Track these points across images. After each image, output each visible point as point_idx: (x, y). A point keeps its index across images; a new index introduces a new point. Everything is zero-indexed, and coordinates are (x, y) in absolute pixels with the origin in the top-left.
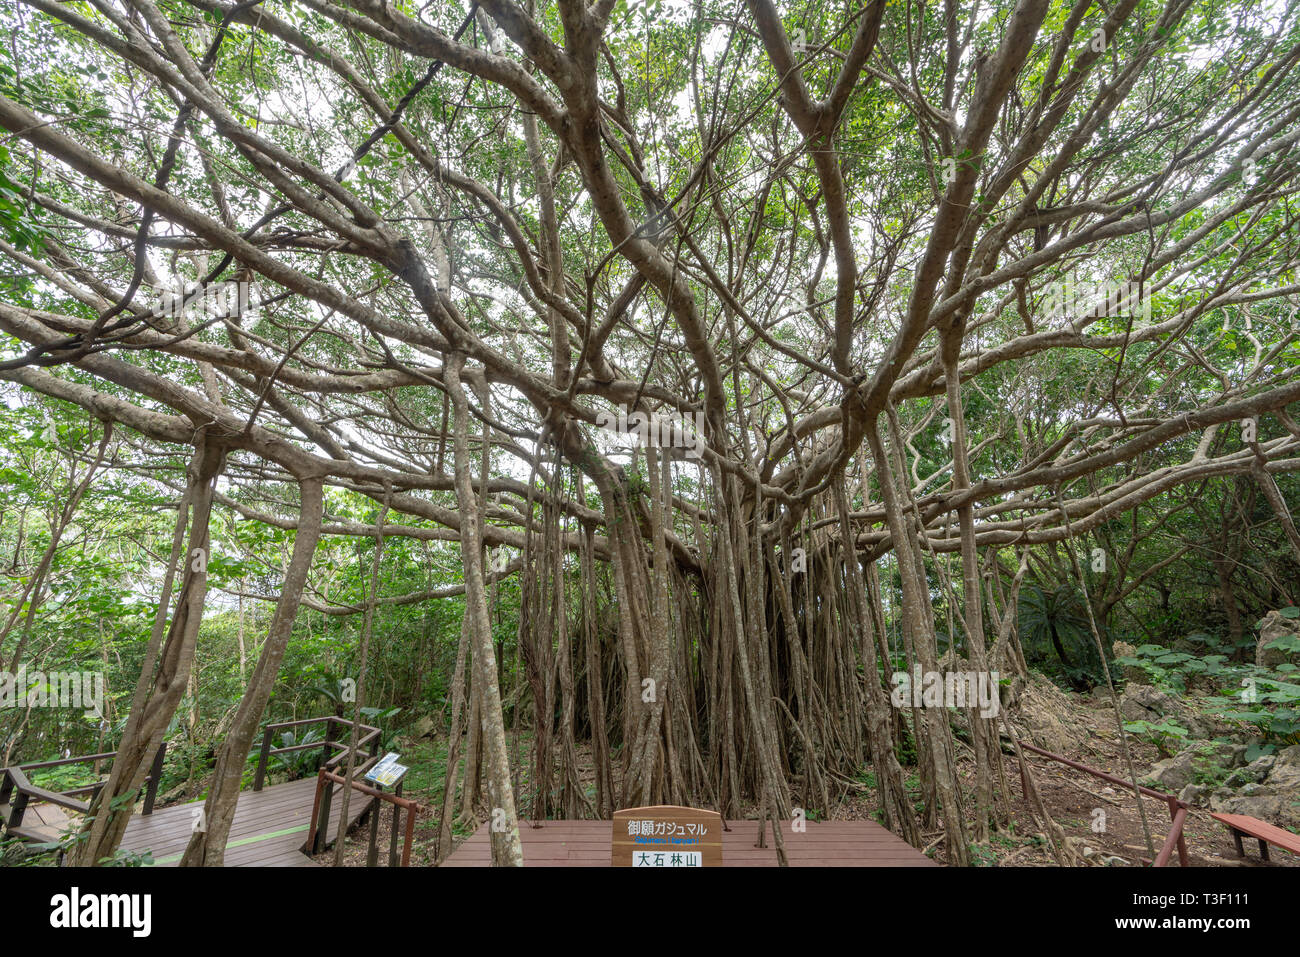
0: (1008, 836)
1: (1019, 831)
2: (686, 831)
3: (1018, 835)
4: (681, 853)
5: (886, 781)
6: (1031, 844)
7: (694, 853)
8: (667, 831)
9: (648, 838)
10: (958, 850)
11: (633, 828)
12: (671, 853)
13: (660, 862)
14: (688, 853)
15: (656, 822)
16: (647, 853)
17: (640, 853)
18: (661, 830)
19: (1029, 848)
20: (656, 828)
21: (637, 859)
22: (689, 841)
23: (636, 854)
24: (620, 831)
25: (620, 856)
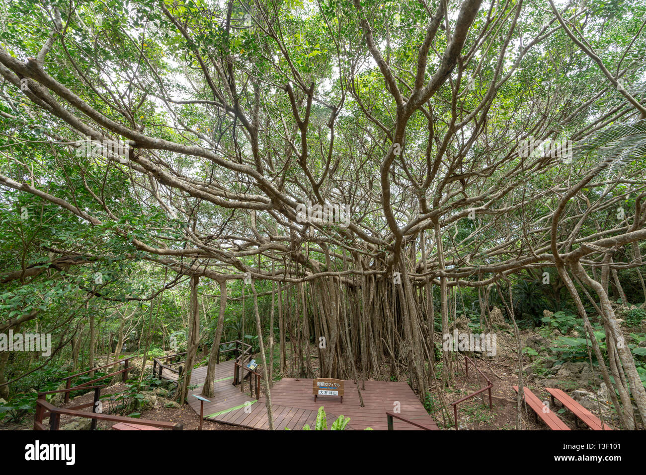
2: (334, 385)
4: (332, 391)
7: (336, 391)
8: (328, 385)
9: (323, 387)
11: (319, 384)
12: (330, 391)
13: (326, 393)
14: (334, 391)
16: (322, 391)
20: (325, 384)
21: (320, 392)
22: (335, 388)
23: (320, 391)
24: (315, 384)
25: (316, 391)
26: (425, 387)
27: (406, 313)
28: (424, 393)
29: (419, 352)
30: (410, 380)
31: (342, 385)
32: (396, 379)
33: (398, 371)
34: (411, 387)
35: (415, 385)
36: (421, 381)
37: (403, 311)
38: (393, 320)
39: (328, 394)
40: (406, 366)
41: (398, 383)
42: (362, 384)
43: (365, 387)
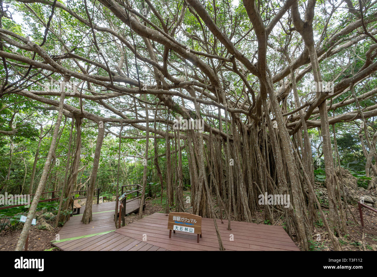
0: (343, 240)
1: (349, 239)
2: (190, 221)
3: (348, 240)
4: (188, 228)
5: (287, 213)
6: (353, 245)
7: (192, 228)
8: (184, 220)
9: (179, 222)
10: (304, 241)
11: (175, 218)
12: (185, 227)
13: (181, 229)
14: (190, 228)
15: (181, 217)
16: (178, 226)
17: (176, 226)
18: (182, 220)
19: (352, 246)
20: (181, 219)
21: (175, 228)
22: (190, 225)
23: (175, 226)
24: (171, 219)
25: (170, 226)
26: (307, 234)
27: (278, 150)
28: (306, 240)
29: (297, 189)
30: (286, 225)
31: (199, 222)
32: (270, 223)
33: (272, 216)
34: (288, 232)
35: (293, 230)
36: (301, 225)
37: (275, 149)
38: (264, 163)
39: (184, 230)
40: (281, 210)
41: (272, 226)
42: (227, 224)
43: (231, 227)
